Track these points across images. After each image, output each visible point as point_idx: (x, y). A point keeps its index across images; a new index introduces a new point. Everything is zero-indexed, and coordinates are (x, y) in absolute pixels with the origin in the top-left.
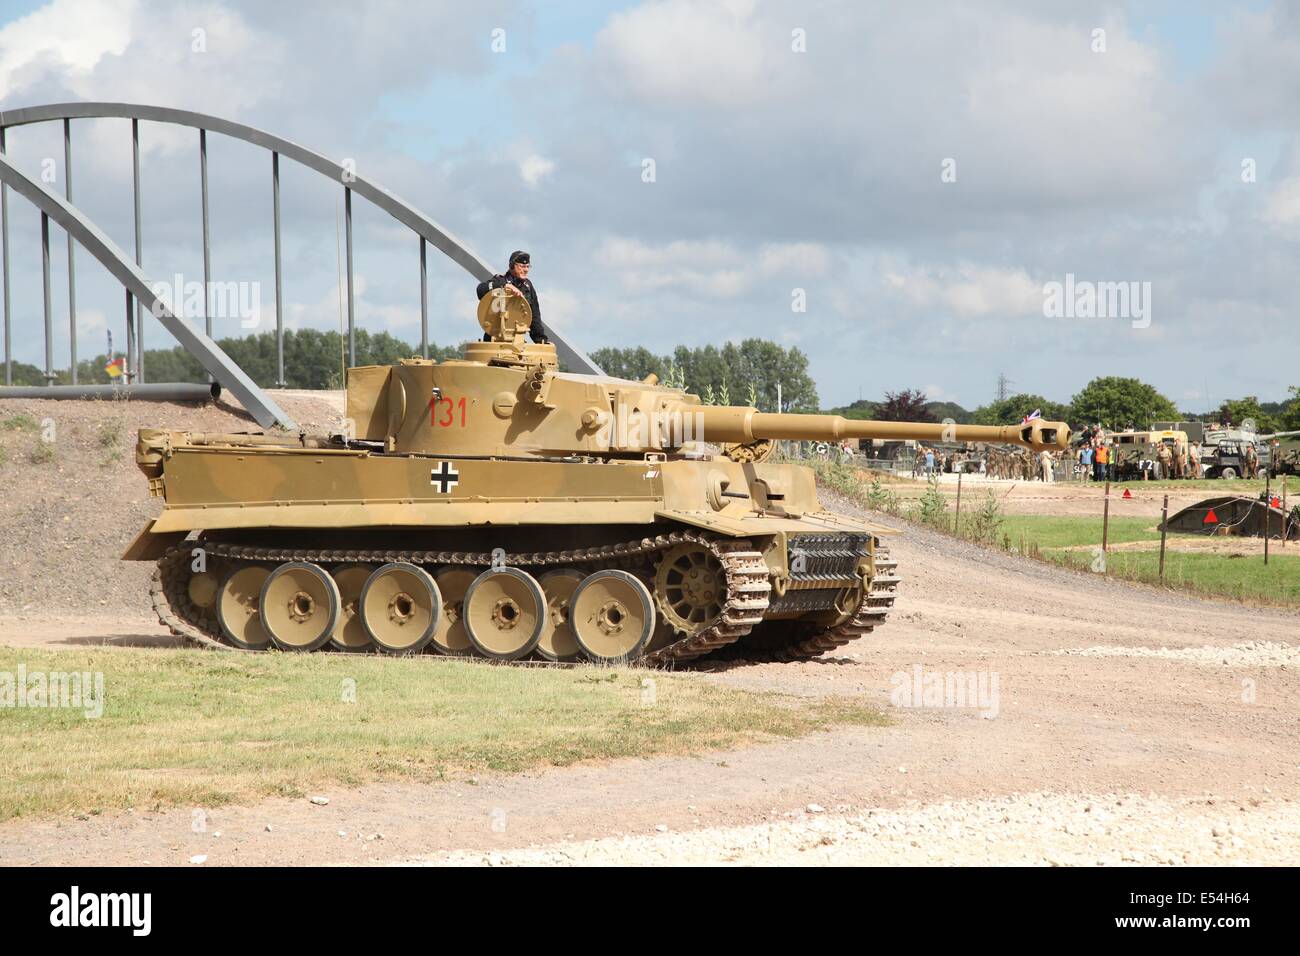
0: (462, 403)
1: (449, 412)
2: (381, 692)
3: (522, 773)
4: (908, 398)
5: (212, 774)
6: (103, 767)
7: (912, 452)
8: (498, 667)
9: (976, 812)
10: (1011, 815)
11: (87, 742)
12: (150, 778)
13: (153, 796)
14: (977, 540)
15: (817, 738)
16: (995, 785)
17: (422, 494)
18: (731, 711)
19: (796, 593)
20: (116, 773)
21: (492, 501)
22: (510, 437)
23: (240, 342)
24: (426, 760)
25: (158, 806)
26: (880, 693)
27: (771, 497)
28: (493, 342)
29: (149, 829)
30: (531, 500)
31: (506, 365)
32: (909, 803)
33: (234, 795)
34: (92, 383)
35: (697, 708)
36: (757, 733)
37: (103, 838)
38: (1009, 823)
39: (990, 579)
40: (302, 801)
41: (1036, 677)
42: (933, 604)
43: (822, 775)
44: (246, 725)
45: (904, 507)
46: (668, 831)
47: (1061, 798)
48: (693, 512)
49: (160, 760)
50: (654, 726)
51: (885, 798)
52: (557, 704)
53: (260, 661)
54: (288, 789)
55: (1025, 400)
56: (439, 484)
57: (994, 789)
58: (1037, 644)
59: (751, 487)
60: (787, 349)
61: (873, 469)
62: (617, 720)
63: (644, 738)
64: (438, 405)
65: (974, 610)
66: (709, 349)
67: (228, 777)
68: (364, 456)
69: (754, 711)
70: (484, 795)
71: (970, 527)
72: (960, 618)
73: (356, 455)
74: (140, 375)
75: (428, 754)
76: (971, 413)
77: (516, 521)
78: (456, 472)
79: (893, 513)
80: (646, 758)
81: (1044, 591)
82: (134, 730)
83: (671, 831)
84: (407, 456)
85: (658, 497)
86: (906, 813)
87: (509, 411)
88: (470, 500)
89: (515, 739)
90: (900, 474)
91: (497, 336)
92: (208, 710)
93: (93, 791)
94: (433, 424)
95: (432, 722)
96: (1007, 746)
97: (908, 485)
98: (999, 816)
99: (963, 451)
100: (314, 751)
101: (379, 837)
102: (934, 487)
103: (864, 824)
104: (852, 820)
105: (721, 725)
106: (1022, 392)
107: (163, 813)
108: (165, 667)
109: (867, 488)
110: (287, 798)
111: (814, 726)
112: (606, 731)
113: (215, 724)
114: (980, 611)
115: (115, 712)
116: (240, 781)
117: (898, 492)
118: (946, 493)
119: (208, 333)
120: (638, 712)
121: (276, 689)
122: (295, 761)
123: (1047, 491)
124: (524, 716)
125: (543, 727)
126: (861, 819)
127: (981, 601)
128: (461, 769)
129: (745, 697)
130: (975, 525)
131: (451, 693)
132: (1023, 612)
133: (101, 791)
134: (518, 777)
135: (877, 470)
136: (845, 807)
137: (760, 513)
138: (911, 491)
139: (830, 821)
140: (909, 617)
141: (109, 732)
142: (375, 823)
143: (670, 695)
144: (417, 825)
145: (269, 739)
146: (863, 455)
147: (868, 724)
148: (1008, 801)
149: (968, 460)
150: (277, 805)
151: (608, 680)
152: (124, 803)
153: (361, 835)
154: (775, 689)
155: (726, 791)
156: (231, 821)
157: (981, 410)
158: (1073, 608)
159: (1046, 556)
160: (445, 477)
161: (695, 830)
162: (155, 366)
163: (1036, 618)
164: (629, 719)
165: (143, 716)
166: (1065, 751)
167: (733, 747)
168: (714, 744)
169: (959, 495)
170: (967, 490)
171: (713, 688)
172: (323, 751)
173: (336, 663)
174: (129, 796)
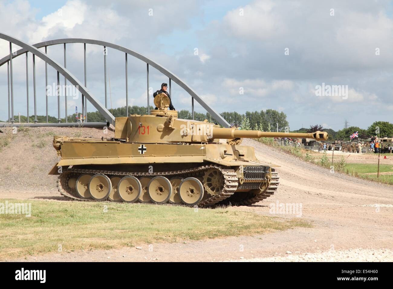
0: (148, 127)
1: (144, 130)
2: (157, 215)
3: (200, 241)
4: (317, 127)
5: (107, 240)
6: (75, 237)
7: (318, 144)
8: (192, 208)
9: (339, 254)
10: (349, 256)
11: (70, 229)
12: (88, 241)
13: (90, 246)
14: (339, 171)
15: (289, 231)
16: (344, 246)
17: (136, 154)
18: (263, 222)
19: (246, 184)
20: (79, 239)
21: (156, 156)
22: (162, 137)
23: (115, 110)
24: (171, 236)
25: (91, 249)
26: (309, 218)
27: (240, 155)
28: (158, 110)
29: (88, 256)
30: (167, 156)
31: (162, 116)
32: (318, 251)
33: (113, 246)
34: (71, 122)
35: (252, 221)
36: (271, 229)
37: (74, 259)
38: (349, 258)
39: (343, 183)
40: (134, 248)
41: (357, 213)
42: (325, 190)
43: (291, 242)
44: (117, 225)
45: (316, 161)
46: (244, 259)
47: (365, 250)
48: (215, 159)
49: (92, 235)
50: (239, 227)
51: (310, 250)
52: (210, 219)
53: (121, 206)
54: (130, 244)
55: (353, 128)
56: (141, 151)
57: (344, 247)
58: (358, 203)
59: (234, 152)
60: (280, 112)
61: (306, 149)
62: (228, 225)
63: (236, 230)
64: (141, 128)
65: (337, 192)
66: (256, 112)
67: (112, 241)
68: (119, 143)
69: (270, 223)
70: (188, 247)
71: (336, 167)
72: (333, 195)
73: (117, 143)
74: (86, 120)
75: (171, 234)
76: (336, 132)
77: (163, 162)
78: (146, 148)
79: (313, 163)
80: (237, 236)
81: (359, 187)
82: (85, 226)
83: (245, 259)
84: (131, 143)
85: (204, 155)
86: (317, 254)
87: (162, 130)
88: (150, 156)
89: (197, 230)
90: (315, 151)
91: (160, 108)
92: (106, 220)
93: (72, 244)
94: (139, 134)
95: (173, 225)
96: (348, 234)
97: (317, 154)
98: (346, 256)
99: (334, 144)
100: (137, 233)
101: (157, 259)
102: (325, 155)
103: (304, 258)
104: (300, 256)
105: (260, 227)
106: (352, 126)
107: (92, 251)
108: (93, 207)
109: (304, 155)
110: (129, 247)
111: (288, 227)
112: (225, 228)
113: (107, 225)
114: (340, 193)
115: (78, 221)
116: (114, 242)
117: (314, 156)
118: (329, 156)
119: (106, 107)
120: (235, 222)
121: (126, 214)
122: (131, 236)
123: (360, 156)
124: (200, 223)
125: (206, 227)
126: (303, 256)
127: (340, 189)
128: (181, 239)
129: (267, 218)
130: (338, 166)
131: (178, 216)
132: (353, 193)
133: (74, 244)
134: (198, 242)
135: (307, 149)
136: (298, 252)
137: (236, 160)
138: (318, 156)
139: (293, 256)
140: (317, 194)
141: (77, 227)
142: (155, 255)
143: (244, 217)
144: (168, 256)
145: (124, 229)
146: (303, 145)
147: (305, 227)
148: (349, 251)
149: (336, 147)
150: (126, 249)
151: (225, 213)
152: (81, 248)
153: (151, 259)
154: (277, 216)
155: (261, 247)
156: (112, 254)
157: (340, 131)
158: (368, 192)
159: (360, 176)
160: (142, 149)
161: (252, 258)
162: (90, 117)
163: (357, 195)
164: (232, 224)
165: (86, 222)
166: (366, 236)
167: (264, 234)
168: (258, 232)
169: (333, 157)
170: (335, 156)
171: (257, 215)
172: (140, 233)
173: (144, 207)
174: (82, 246)
